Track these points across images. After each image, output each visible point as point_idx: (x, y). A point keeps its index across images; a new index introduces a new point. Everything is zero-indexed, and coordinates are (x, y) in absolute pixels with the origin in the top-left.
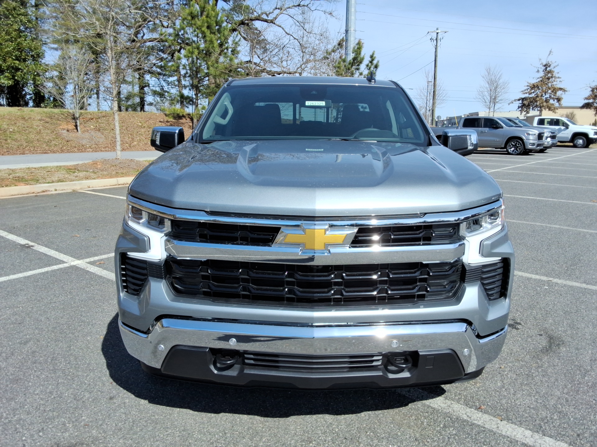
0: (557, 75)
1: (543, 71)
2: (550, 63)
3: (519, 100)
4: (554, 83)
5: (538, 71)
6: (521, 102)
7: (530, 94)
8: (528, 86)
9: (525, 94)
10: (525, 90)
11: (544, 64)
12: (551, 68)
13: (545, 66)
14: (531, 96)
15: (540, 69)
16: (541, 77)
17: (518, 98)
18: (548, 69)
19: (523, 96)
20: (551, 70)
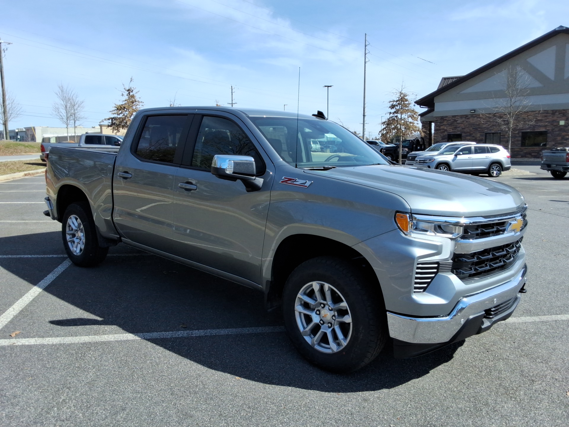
0: (140, 100)
1: (127, 95)
2: (132, 89)
3: (109, 119)
4: (138, 107)
5: (123, 95)
6: (110, 121)
7: (119, 115)
8: (115, 107)
9: (114, 115)
10: (113, 111)
11: (127, 89)
12: (134, 93)
13: (128, 90)
14: (119, 116)
15: (124, 93)
16: (126, 100)
17: (108, 118)
18: (131, 94)
19: (113, 116)
20: (133, 95)
